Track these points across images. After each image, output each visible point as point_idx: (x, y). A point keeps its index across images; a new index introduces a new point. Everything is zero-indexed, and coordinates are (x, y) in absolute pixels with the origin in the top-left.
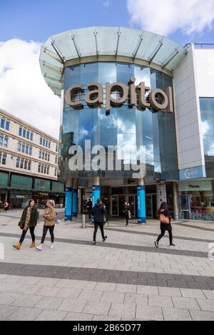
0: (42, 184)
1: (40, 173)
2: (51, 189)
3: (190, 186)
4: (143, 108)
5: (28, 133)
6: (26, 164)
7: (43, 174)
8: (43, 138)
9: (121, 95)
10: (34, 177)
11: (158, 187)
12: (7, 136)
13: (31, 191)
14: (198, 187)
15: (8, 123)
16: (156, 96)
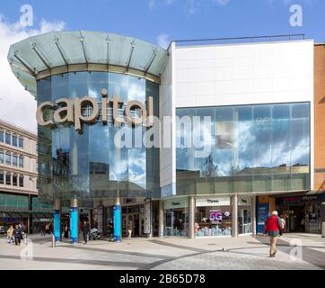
3: (174, 204)
12: (21, 155)
14: (178, 204)
15: (21, 140)
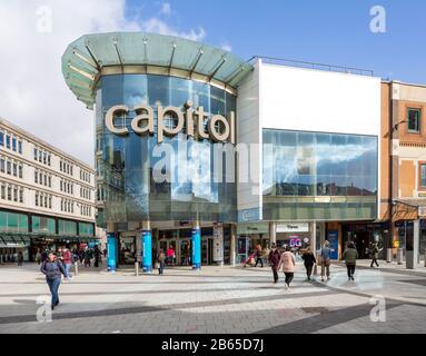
0: (43, 224)
1: (39, 208)
2: (57, 232)
4: (200, 139)
5: (14, 141)
6: (15, 195)
7: (43, 208)
8: (39, 149)
9: (176, 123)
10: (30, 215)
11: (215, 230)
13: (29, 236)
16: (216, 124)
